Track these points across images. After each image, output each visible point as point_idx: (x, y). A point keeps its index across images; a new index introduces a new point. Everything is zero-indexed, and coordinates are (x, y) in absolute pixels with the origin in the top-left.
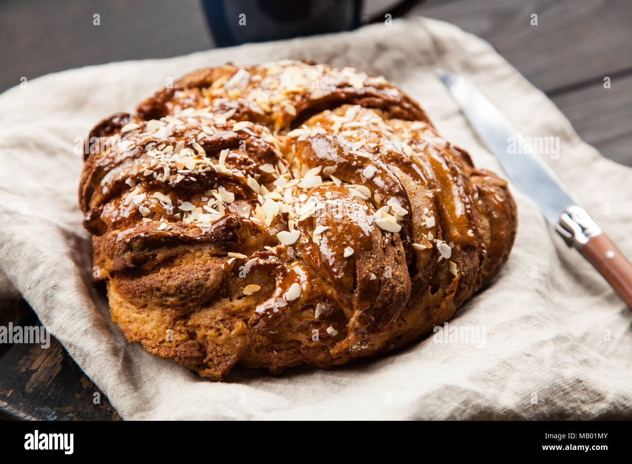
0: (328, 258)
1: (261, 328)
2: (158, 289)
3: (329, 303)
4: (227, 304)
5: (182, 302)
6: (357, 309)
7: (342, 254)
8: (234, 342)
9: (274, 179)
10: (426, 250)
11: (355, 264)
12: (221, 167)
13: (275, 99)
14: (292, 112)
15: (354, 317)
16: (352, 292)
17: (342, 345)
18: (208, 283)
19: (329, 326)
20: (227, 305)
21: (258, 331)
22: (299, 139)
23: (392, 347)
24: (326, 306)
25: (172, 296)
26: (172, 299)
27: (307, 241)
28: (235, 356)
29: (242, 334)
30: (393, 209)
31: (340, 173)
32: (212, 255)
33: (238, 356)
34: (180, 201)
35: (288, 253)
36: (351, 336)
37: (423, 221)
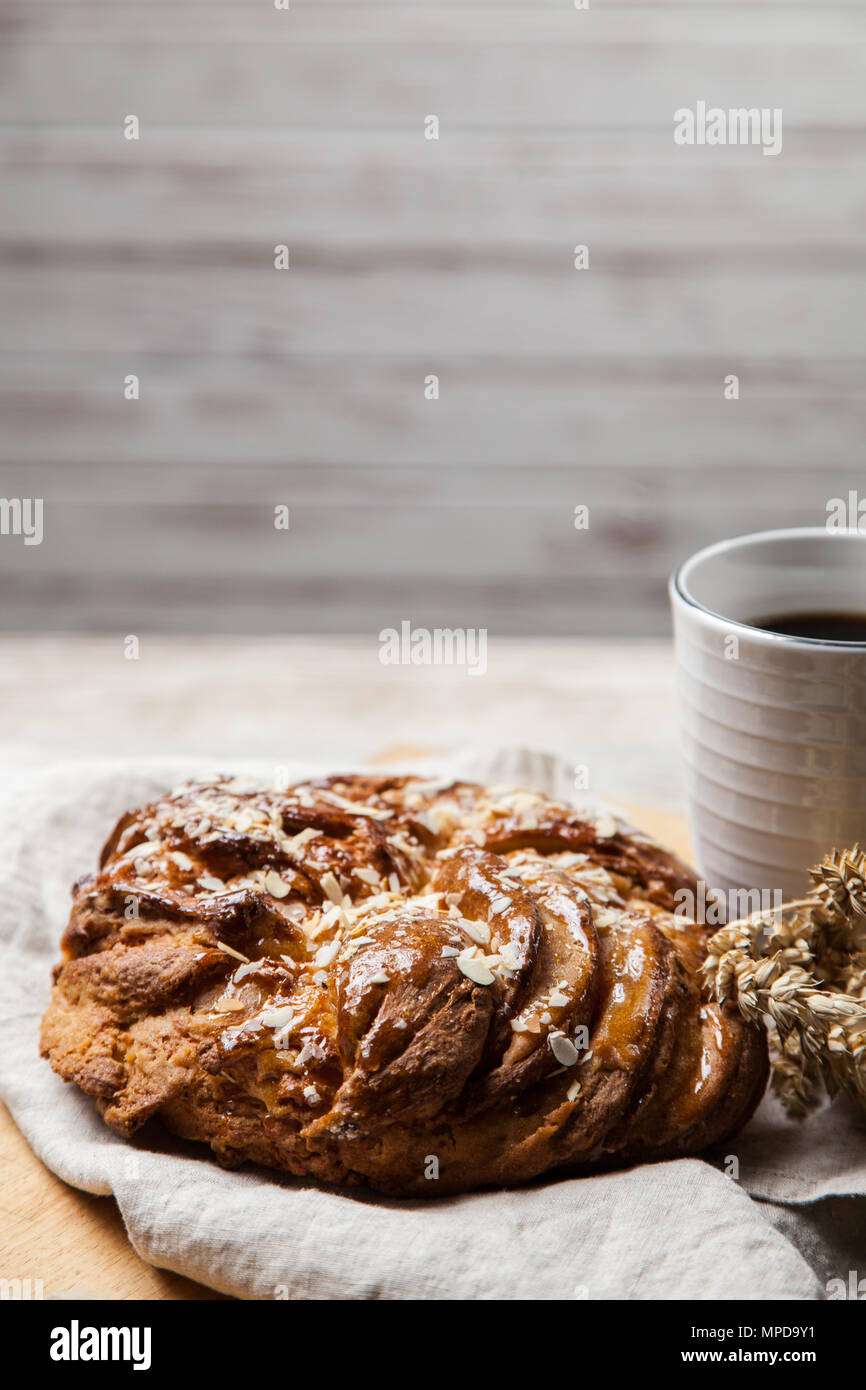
2: (98, 971)
4: (182, 1016)
5: (122, 997)
6: (358, 1067)
8: (166, 1073)
9: (370, 894)
10: (527, 1034)
11: (383, 997)
12: (293, 846)
13: (465, 821)
15: (350, 1079)
16: (360, 1037)
17: (320, 1123)
18: (166, 973)
19: (312, 1084)
20: (182, 1018)
24: (317, 1051)
25: (113, 983)
26: (110, 989)
28: (159, 1095)
29: (185, 1064)
32: (197, 941)
33: (164, 1098)
34: (206, 873)
35: (315, 977)
36: (336, 1109)
37: (548, 995)
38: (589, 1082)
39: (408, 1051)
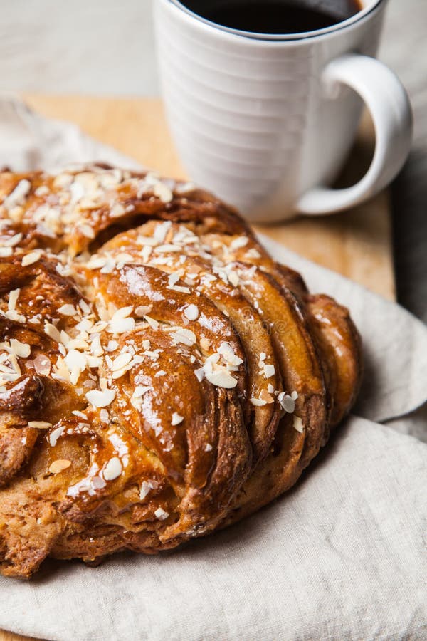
0: (154, 426)
1: (75, 515)
3: (156, 480)
4: (30, 486)
6: (191, 486)
7: (170, 422)
8: (41, 532)
9: (77, 323)
10: (267, 405)
11: (185, 432)
12: (13, 312)
13: (66, 218)
14: (90, 234)
15: (188, 497)
16: (184, 468)
17: (174, 530)
18: (7, 463)
19: (158, 507)
20: (31, 488)
21: (72, 519)
22: (103, 271)
23: (229, 522)
24: (153, 484)
27: (125, 404)
28: (43, 549)
29: (51, 522)
30: (225, 357)
31: (156, 313)
32: (10, 427)
33: (48, 549)
35: (102, 418)
36: (185, 519)
37: (259, 370)
38: (304, 412)
39: (219, 464)
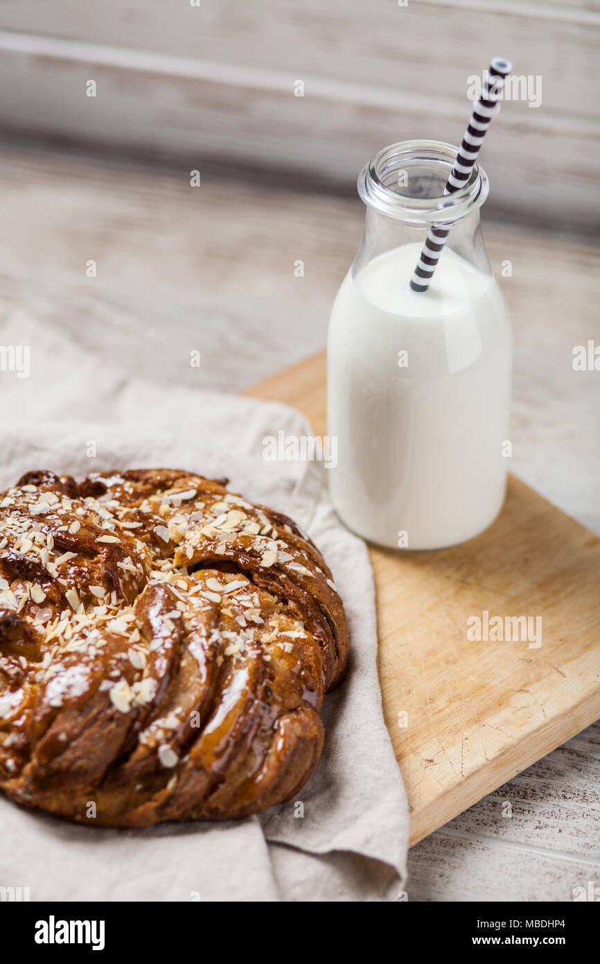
3: (24, 739)
6: (36, 757)
9: (97, 605)
11: (56, 716)
12: (52, 566)
19: (12, 758)
24: (18, 739)
36: (22, 780)
37: (166, 718)
38: (184, 776)
39: (65, 754)
